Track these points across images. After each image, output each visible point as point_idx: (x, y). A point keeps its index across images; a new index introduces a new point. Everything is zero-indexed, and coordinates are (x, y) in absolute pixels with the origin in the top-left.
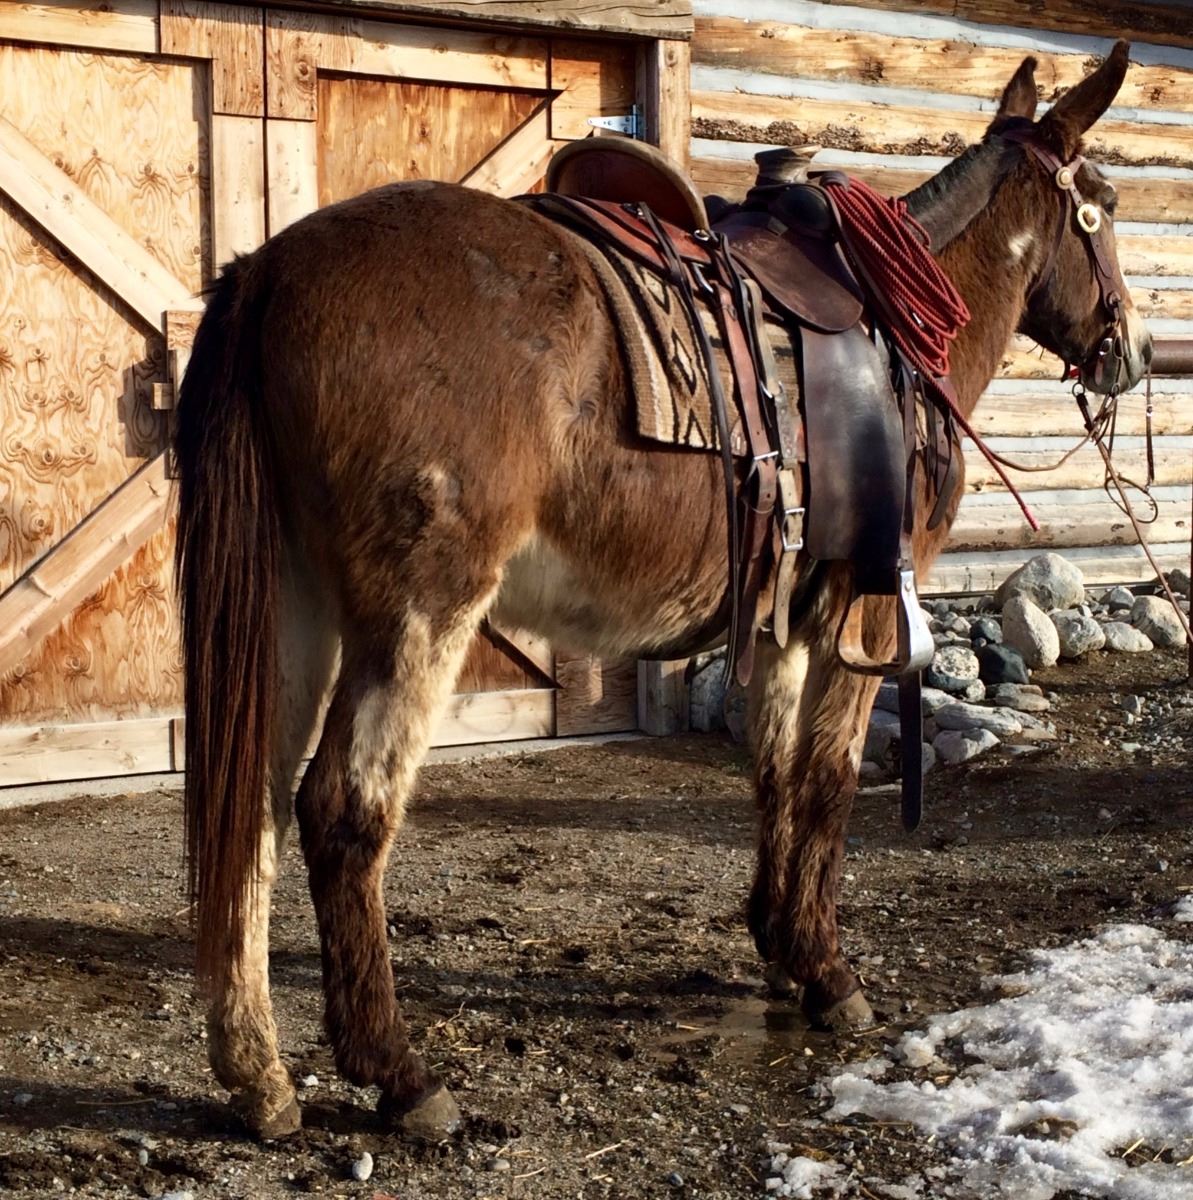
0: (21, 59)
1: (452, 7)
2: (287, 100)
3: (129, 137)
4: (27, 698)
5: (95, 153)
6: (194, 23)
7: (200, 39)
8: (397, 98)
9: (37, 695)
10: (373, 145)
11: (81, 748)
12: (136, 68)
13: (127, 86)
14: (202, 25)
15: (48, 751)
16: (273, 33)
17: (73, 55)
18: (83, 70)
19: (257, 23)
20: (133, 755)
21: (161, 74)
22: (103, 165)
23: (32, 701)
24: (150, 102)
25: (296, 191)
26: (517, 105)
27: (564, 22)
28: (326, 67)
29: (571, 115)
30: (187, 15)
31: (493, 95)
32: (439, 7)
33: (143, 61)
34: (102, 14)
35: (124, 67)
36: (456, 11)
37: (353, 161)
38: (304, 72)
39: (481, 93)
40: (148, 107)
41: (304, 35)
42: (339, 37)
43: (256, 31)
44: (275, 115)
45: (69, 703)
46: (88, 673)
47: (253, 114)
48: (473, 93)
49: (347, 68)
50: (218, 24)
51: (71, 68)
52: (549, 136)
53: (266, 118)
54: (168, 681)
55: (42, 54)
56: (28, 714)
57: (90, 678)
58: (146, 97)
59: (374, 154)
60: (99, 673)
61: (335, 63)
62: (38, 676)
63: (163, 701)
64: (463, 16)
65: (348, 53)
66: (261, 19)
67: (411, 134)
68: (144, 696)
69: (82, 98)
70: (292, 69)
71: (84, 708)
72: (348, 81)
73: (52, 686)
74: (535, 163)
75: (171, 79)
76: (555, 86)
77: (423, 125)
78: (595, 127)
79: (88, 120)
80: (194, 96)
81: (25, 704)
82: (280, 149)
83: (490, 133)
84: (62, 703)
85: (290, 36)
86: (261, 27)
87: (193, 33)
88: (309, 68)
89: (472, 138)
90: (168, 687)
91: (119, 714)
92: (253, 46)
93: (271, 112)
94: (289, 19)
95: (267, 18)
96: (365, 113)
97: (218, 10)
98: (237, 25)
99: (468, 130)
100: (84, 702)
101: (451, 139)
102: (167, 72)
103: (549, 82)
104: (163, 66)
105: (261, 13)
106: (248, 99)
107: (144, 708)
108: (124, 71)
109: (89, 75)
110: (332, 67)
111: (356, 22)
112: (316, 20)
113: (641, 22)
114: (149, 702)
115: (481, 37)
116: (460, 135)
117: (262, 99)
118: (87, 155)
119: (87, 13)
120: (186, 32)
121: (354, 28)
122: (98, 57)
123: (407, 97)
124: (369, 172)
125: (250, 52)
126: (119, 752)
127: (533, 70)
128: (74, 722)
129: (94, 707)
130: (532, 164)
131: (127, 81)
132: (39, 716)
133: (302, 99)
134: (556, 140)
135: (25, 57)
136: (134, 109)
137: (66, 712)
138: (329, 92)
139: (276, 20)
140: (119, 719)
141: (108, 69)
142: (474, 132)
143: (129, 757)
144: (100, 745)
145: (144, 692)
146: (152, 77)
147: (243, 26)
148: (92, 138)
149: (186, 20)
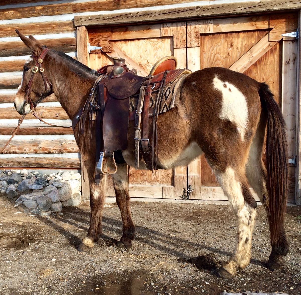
0: (132, 43)
1: (233, 12)
2: (192, 42)
3: (155, 57)
4: (132, 179)
5: (148, 61)
6: (169, 28)
7: (171, 32)
8: (224, 37)
9: (134, 178)
10: (217, 50)
11: (143, 191)
12: (157, 41)
13: (155, 45)
14: (171, 28)
15: (135, 191)
16: (189, 27)
17: (143, 40)
18: (145, 43)
19: (184, 25)
20: (154, 194)
21: (163, 41)
22: (149, 64)
23: (133, 180)
24: (160, 48)
25: (194, 64)
26: (260, 34)
27: (268, 10)
28: (203, 33)
29: (276, 34)
30: (167, 27)
31: (252, 32)
32: (229, 12)
33: (159, 39)
34: (149, 30)
35: (154, 41)
36: (235, 13)
37: (211, 55)
38: (197, 35)
39: (249, 33)
40: (160, 49)
41: (197, 26)
42: (206, 25)
43: (184, 28)
44: (189, 47)
45: (141, 181)
46: (145, 175)
47: (183, 47)
48: (246, 33)
49: (208, 32)
50: (175, 27)
51: (143, 43)
52: (269, 41)
53: (187, 48)
54: (163, 178)
55: (136, 41)
56: (133, 182)
57: (146, 176)
58: (159, 47)
59: (217, 53)
60: (147, 175)
61: (205, 31)
62: (135, 175)
63: (162, 182)
64: (237, 14)
65: (209, 28)
66: (186, 24)
67: (227, 46)
68: (158, 181)
69: (145, 50)
70: (193, 35)
71: (144, 182)
72: (210, 35)
73: (137, 177)
74: (264, 49)
75: (165, 42)
76: (271, 27)
77: (231, 43)
78: (284, 37)
79: (146, 54)
80: (170, 45)
81: (132, 180)
82: (190, 55)
83: (251, 43)
84: (140, 181)
85: (193, 27)
86: (186, 26)
87: (169, 31)
88: (198, 34)
89: (246, 45)
90: (163, 179)
91: (152, 184)
92: (184, 31)
93: (188, 46)
94: (193, 23)
95: (187, 24)
96: (214, 43)
97: (175, 24)
98: (180, 27)
99: (244, 43)
100: (144, 181)
101: (239, 46)
102: (164, 41)
103: (269, 26)
104: (163, 40)
105: (186, 23)
106: (182, 44)
107: (158, 184)
108: (154, 42)
109: (146, 44)
110: (204, 33)
111: (211, 20)
112: (200, 22)
113: (294, 5)
114: (159, 182)
115: (248, 18)
116: (242, 44)
117: (186, 43)
118: (146, 62)
119: (145, 30)
120: (167, 31)
121: (210, 22)
122: (149, 40)
123: (226, 37)
124: (215, 58)
125: (183, 33)
126: (151, 193)
127: (264, 24)
128: (142, 185)
129: (146, 182)
130: (263, 49)
131: (155, 44)
132: (135, 183)
133: (196, 42)
134: (271, 42)
135: (133, 42)
136: (156, 50)
137: (140, 183)
138: (205, 39)
139: (189, 24)
140: (152, 185)
141: (151, 42)
142: (246, 43)
143: (153, 194)
144: (147, 191)
145: (158, 180)
146: (161, 42)
147: (181, 27)
148: (147, 58)
149: (167, 28)
